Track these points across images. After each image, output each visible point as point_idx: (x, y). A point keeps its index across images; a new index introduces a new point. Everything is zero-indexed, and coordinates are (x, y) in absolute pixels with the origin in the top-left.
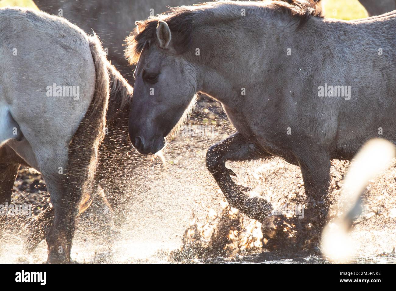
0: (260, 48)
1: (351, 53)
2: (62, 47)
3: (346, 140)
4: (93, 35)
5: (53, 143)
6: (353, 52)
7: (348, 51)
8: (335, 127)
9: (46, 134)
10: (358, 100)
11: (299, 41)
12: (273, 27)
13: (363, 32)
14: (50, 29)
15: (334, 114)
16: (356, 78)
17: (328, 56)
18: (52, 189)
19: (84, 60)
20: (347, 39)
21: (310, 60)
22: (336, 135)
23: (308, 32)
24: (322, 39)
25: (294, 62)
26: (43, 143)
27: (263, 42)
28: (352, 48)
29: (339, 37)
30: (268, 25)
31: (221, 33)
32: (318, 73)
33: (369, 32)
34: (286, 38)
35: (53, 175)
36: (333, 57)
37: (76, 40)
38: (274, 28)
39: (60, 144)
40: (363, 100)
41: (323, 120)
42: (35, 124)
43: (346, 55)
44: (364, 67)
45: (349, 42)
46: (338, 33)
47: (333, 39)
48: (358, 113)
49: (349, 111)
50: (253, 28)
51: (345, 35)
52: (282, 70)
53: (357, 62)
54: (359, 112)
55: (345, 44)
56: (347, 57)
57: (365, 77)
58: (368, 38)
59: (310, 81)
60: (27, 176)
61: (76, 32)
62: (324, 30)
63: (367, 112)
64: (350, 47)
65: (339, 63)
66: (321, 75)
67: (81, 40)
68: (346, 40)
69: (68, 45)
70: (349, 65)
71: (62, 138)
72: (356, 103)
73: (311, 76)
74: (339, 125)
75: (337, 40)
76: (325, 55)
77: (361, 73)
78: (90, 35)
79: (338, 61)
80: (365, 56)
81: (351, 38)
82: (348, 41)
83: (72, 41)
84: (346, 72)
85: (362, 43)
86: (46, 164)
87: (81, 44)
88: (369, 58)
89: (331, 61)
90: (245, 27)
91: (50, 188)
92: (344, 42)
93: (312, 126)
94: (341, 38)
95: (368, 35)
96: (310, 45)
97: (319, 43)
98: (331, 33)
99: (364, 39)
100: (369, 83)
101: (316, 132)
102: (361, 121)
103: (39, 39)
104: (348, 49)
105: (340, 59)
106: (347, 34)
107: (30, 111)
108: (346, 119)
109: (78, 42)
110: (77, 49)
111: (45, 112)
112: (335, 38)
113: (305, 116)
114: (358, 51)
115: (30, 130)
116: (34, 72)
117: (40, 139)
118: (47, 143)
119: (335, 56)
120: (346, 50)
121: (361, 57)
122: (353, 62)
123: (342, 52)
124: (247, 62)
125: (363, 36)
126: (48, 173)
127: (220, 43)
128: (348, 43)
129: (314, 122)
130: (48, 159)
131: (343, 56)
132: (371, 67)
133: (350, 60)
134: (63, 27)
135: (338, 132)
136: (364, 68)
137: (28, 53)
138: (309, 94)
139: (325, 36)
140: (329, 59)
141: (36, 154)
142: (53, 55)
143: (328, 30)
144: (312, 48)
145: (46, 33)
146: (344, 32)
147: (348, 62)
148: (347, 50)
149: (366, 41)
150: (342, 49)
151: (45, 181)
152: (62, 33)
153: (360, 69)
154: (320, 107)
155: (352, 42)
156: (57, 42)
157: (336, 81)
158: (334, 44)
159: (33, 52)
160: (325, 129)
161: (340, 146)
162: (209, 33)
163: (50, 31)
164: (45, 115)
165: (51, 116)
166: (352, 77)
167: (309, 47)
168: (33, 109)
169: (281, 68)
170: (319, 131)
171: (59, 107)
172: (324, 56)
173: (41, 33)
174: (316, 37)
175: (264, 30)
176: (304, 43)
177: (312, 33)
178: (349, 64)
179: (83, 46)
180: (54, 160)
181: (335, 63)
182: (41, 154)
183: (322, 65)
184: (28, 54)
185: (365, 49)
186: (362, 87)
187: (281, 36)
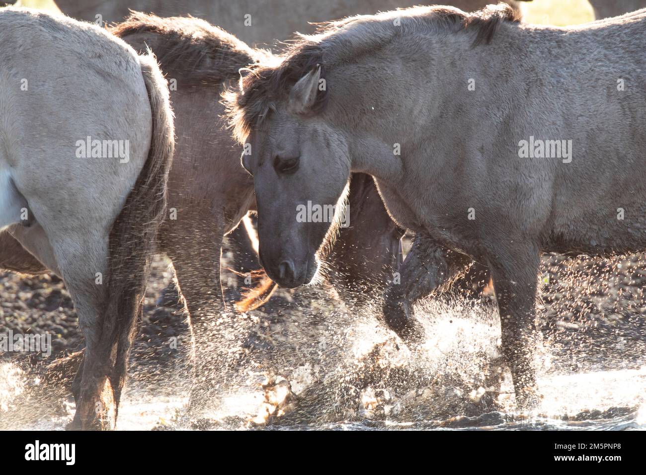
0: (429, 84)
1: (571, 75)
2: (98, 73)
3: (568, 219)
4: (147, 53)
5: (83, 230)
6: (574, 73)
7: (566, 72)
8: (548, 200)
9: (72, 214)
10: (586, 151)
11: (486, 63)
12: (442, 47)
13: (589, 41)
14: (78, 45)
15: (547, 178)
16: (581, 116)
17: (534, 83)
18: (80, 304)
19: (133, 94)
20: (564, 54)
21: (505, 92)
22: (552, 212)
23: (499, 47)
24: (523, 57)
25: (481, 98)
26: (66, 229)
27: (432, 74)
28: (571, 68)
29: (550, 52)
30: (435, 45)
31: (370, 74)
32: (520, 112)
33: (598, 42)
34: (466, 60)
35: (83, 282)
36: (542, 84)
37: (120, 62)
38: (445, 48)
39: (94, 232)
40: (594, 152)
41: (532, 189)
42: (52, 199)
43: (562, 80)
44: (594, 97)
45: (567, 58)
46: (548, 45)
47: (540, 55)
48: (586, 173)
49: (572, 171)
50: (414, 54)
51: (560, 47)
52: (463, 111)
53: (582, 90)
54: (588, 172)
55: (560, 61)
56: (565, 83)
57: (595, 113)
58: (598, 51)
59: (508, 125)
60: (40, 285)
61: (120, 48)
62: (524, 41)
63: (602, 170)
64: (569, 66)
65: (553, 93)
66: (526, 116)
67: (128, 62)
68: (562, 56)
69: (107, 70)
70: (568, 95)
71: (97, 221)
72: (584, 157)
73: (508, 116)
74: (556, 195)
75: (546, 56)
76: (530, 82)
77: (589, 107)
78: (142, 53)
79: (550, 90)
80: (594, 79)
81: (570, 52)
82: (564, 57)
83: (114, 64)
84: (564, 108)
85: (588, 58)
86: (71, 264)
87: (129, 68)
88: (600, 82)
89: (540, 91)
90: (402, 56)
91: (77, 303)
92: (559, 58)
93: (514, 197)
94: (553, 52)
95: (597, 45)
96: (504, 69)
97: (519, 63)
98: (536, 45)
99: (591, 53)
100: (602, 123)
101: (521, 207)
102: (592, 185)
103: (59, 61)
104: (565, 69)
105: (553, 87)
106: (562, 46)
107: (46, 179)
108: (567, 184)
109: (124, 64)
110: (123, 77)
111: (69, 180)
112: (542, 52)
113: (504, 182)
114: (583, 72)
115: (45, 208)
116: (51, 114)
117: (62, 223)
118: (73, 229)
119: (545, 82)
120: (562, 72)
121: (587, 81)
122: (575, 90)
123: (555, 75)
124: (411, 111)
125: (590, 47)
126: (74, 279)
127: (372, 90)
128: (566, 60)
129: (518, 192)
130: (75, 256)
131: (558, 82)
132: (605, 98)
133: (570, 88)
134: (99, 41)
135: (553, 206)
136: (593, 99)
137: (42, 83)
138: (508, 147)
139: (527, 51)
140: (536, 87)
141: (55, 249)
142: (82, 87)
143: (531, 41)
144: (507, 72)
145: (72, 52)
146: (557, 42)
147: (567, 90)
148: (564, 72)
149: (595, 55)
150: (556, 70)
151: (70, 292)
152: (98, 50)
153: (587, 101)
154: (526, 167)
155: (572, 58)
156: (90, 66)
157: (548, 123)
158: (542, 63)
159: (51, 82)
160: (533, 203)
161: (558, 230)
162: (353, 76)
163: (77, 48)
164: (70, 184)
165: (80, 187)
166: (575, 115)
167: (503, 72)
168: (50, 175)
169: (461, 109)
170: (524, 206)
171: (92, 171)
172: (527, 84)
173: (63, 50)
174: (511, 54)
175: (431, 55)
176: (494, 65)
177: (505, 47)
178: (568, 93)
179: (131, 72)
180: (85, 258)
181: (546, 93)
182: (63, 248)
183: (525, 99)
184: (43, 85)
185: (593, 68)
186: (592, 129)
187: (456, 57)
